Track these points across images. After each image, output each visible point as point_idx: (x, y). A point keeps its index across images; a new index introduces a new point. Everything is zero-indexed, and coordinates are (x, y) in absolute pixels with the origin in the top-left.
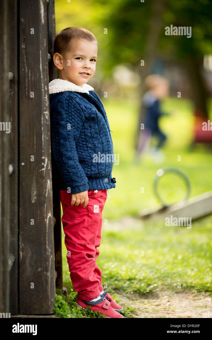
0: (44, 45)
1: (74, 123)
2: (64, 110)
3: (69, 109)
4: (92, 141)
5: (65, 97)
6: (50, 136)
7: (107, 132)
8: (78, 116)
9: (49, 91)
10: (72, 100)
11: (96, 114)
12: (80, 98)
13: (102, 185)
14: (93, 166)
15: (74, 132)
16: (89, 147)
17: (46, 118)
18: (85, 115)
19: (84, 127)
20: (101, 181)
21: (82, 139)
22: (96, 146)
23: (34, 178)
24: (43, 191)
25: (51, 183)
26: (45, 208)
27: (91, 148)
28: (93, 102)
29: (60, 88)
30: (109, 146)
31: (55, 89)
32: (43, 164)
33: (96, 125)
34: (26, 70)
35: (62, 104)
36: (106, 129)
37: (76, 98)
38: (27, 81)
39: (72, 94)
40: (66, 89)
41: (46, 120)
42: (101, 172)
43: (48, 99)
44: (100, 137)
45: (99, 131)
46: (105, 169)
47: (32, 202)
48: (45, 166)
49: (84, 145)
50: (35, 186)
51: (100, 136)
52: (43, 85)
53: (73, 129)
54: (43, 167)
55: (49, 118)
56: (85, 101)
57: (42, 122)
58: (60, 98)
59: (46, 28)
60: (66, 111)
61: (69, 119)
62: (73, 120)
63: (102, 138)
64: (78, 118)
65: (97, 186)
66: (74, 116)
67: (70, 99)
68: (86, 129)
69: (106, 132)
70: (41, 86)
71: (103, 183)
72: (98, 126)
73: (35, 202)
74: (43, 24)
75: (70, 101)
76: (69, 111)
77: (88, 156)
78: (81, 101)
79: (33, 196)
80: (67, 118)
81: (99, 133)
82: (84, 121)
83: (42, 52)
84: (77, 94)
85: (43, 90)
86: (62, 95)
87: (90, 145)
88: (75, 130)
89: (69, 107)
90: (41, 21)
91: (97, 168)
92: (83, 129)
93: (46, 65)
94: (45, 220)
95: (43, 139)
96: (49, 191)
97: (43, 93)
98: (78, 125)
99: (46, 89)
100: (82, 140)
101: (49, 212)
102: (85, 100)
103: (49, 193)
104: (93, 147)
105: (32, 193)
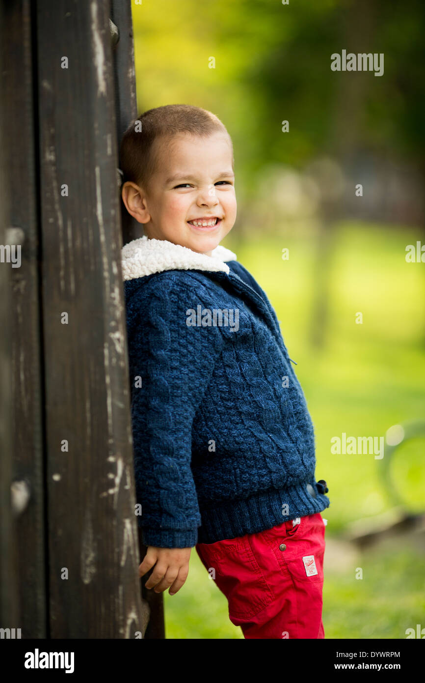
0: (107, 152)
1: (191, 355)
2: (166, 321)
3: (178, 318)
4: (251, 395)
5: (168, 285)
6: (128, 399)
7: (285, 367)
8: (205, 337)
9: (124, 272)
10: (188, 294)
11: (253, 325)
12: (208, 286)
13: (306, 501)
14: (269, 458)
15: (193, 381)
16: (245, 414)
17: (115, 350)
18: (225, 332)
19: (223, 363)
20: (301, 493)
21: (223, 395)
22: (262, 407)
23: (88, 516)
24: (113, 551)
25: (135, 527)
26: (121, 597)
27: (249, 415)
28: (240, 292)
29: (152, 264)
30: (297, 400)
31: (140, 266)
32: (111, 476)
33: (253, 354)
34: (60, 222)
35: (162, 304)
36: (280, 359)
37: (198, 287)
38: (62, 250)
39: (186, 276)
40: (168, 266)
41: (118, 356)
42: (295, 470)
43: (121, 299)
44: (269, 382)
45: (263, 367)
46: (302, 460)
47: (83, 583)
48: (118, 481)
49: (230, 408)
50: (91, 536)
51: (266, 379)
52: (105, 260)
53: (189, 370)
54: (112, 484)
55: (123, 349)
56: (221, 295)
57: (107, 363)
58: (156, 288)
59: (110, 104)
60: (172, 322)
61: (179, 343)
62: (191, 348)
63: (274, 384)
64: (203, 341)
65: (296, 507)
66: (194, 335)
67: (183, 291)
68: (228, 366)
69: (280, 368)
70: (101, 263)
71: (306, 496)
72: (258, 354)
73: (92, 582)
74: (102, 94)
75: (181, 295)
76: (179, 324)
77: (246, 437)
78: (211, 296)
79: (87, 566)
80: (175, 341)
81: (264, 371)
82: (220, 348)
83: (101, 171)
84: (200, 277)
85: (106, 274)
86: (161, 279)
87: (245, 408)
88: (196, 373)
89: (180, 313)
90: (96, 86)
91: (280, 461)
92: (221, 368)
93: (114, 206)
94: (121, 631)
95: (109, 409)
96: (129, 549)
97: (107, 282)
98: (203, 360)
99: (115, 270)
100: (221, 398)
101: (131, 609)
102: (221, 291)
103: (129, 556)
104: (253, 411)
105: (83, 557)
